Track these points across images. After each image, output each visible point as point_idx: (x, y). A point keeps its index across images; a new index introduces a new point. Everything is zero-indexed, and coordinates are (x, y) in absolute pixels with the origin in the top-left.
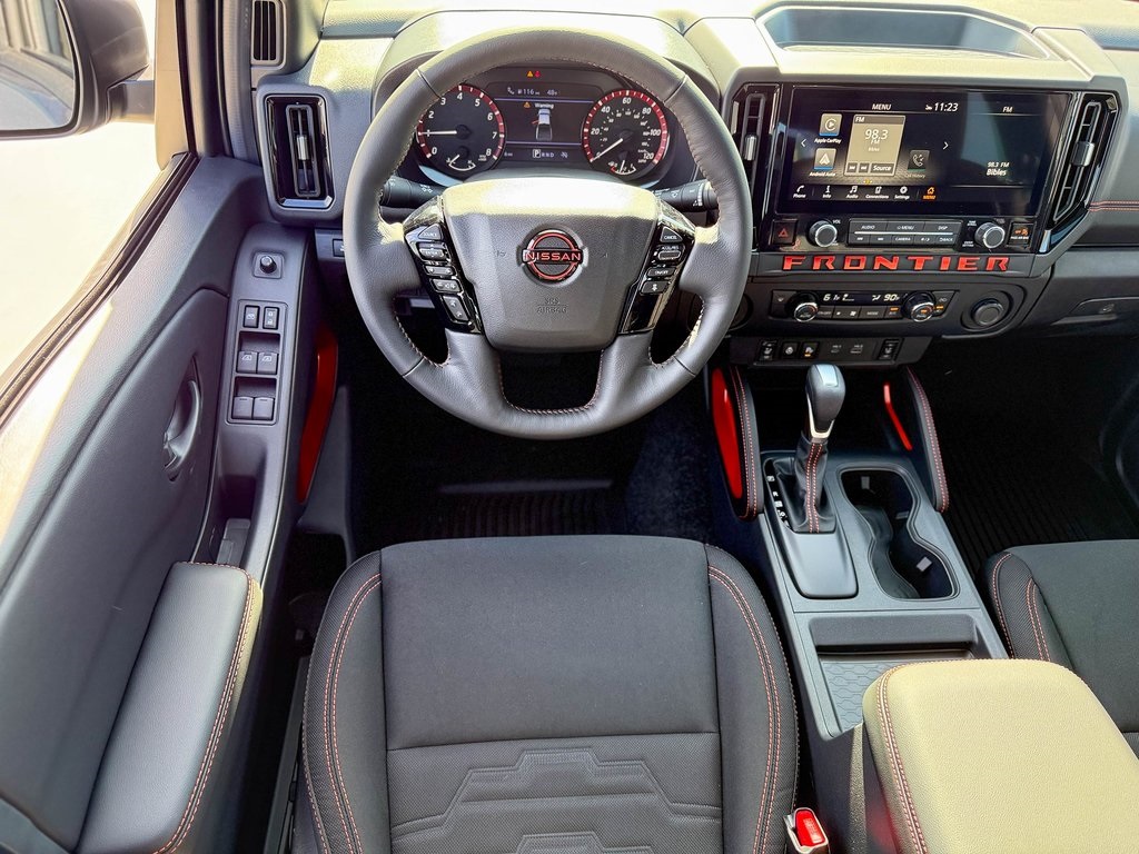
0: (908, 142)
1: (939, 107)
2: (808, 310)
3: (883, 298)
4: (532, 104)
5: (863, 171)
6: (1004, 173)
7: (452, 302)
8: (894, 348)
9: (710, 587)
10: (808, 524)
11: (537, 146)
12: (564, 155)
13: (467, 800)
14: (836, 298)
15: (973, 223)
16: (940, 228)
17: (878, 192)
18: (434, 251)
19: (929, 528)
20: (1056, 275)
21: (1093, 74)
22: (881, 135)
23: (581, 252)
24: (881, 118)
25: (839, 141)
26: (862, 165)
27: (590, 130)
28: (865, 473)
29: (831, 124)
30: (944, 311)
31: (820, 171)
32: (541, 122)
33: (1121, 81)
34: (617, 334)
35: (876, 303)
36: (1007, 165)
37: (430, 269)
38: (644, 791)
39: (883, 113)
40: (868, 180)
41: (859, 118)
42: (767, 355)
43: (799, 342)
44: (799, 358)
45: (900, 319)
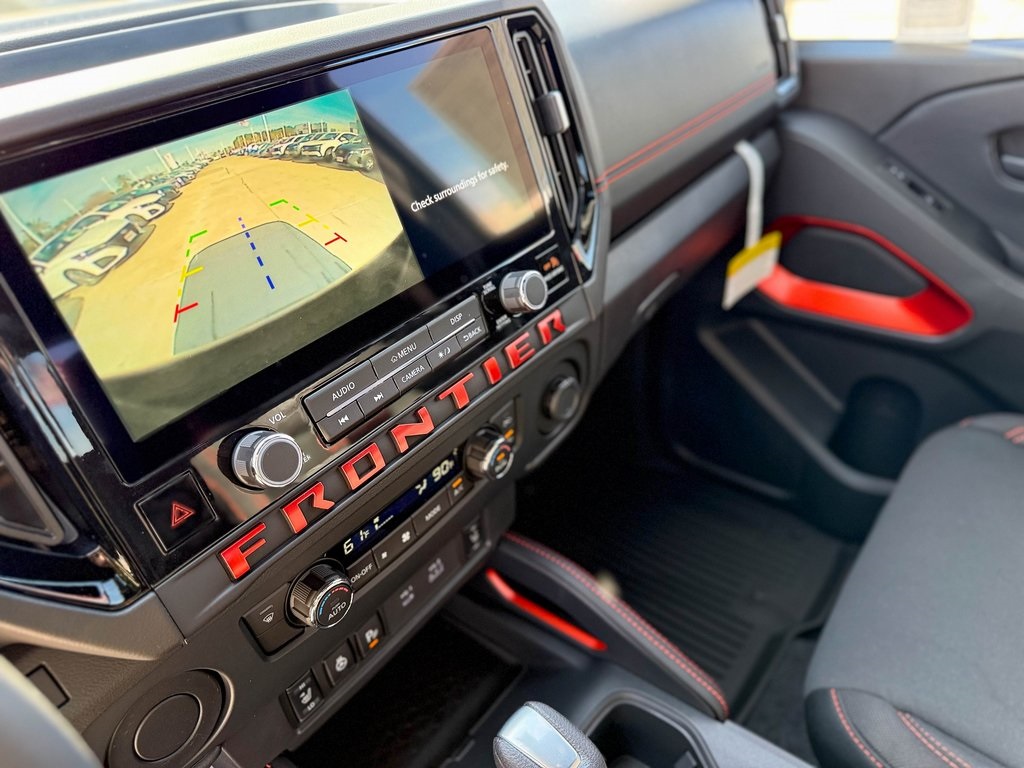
3: (431, 479)
14: (364, 534)
15: (489, 288)
16: (453, 321)
35: (428, 493)
42: (309, 703)
43: (348, 640)
44: (362, 659)
45: (472, 488)
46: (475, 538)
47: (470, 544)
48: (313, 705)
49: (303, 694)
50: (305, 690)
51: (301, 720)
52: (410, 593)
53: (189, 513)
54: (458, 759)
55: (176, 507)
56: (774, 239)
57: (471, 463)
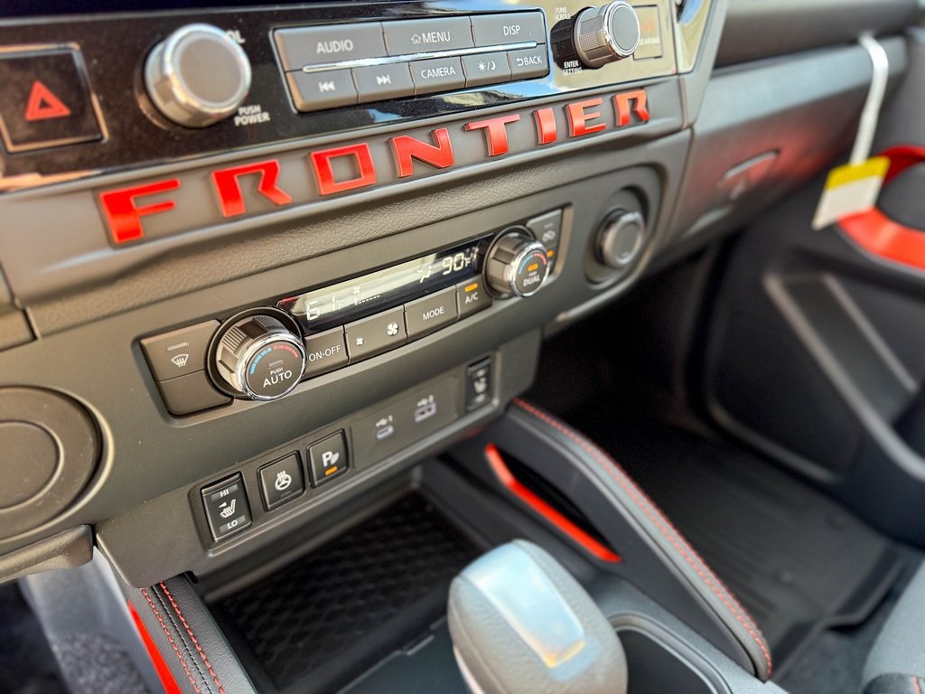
15: (562, 13)
16: (507, 31)
20: (699, 132)
42: (230, 519)
43: (299, 452)
44: (313, 486)
45: (488, 306)
46: (480, 387)
47: (472, 393)
48: (235, 523)
49: (225, 504)
50: (227, 499)
51: (216, 539)
52: (389, 424)
53: (59, 109)
54: (410, 653)
55: (40, 91)
56: (881, 165)
57: (494, 268)
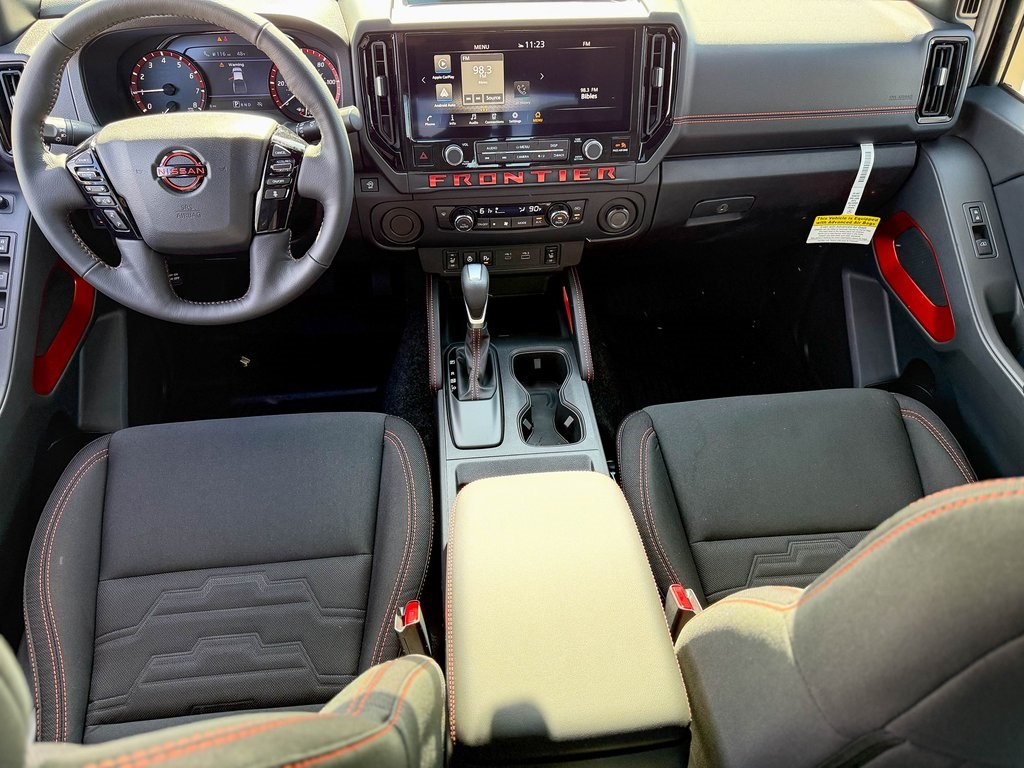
0: (511, 76)
1: (529, 44)
2: (465, 221)
3: (528, 209)
4: (226, 64)
5: (478, 101)
6: (595, 96)
7: (111, 214)
8: (555, 253)
9: (383, 446)
10: (470, 393)
11: (237, 99)
12: (259, 104)
13: (158, 614)
14: (489, 211)
15: (578, 140)
16: (552, 146)
17: (494, 118)
18: (89, 174)
19: (577, 395)
20: (664, 181)
21: (651, 11)
22: (486, 70)
23: (205, 168)
24: (482, 56)
25: (453, 77)
26: (476, 96)
27: (276, 83)
28: (537, 355)
29: (443, 64)
30: (582, 218)
31: (442, 103)
32: (236, 78)
33: (675, 16)
34: (254, 234)
35: (524, 214)
36: (596, 90)
37: (89, 188)
38: (301, 600)
39: (483, 52)
40: (483, 108)
41: (464, 57)
42: (453, 264)
45: (547, 226)
46: (551, 256)
51: (448, 267)
52: (510, 256)
